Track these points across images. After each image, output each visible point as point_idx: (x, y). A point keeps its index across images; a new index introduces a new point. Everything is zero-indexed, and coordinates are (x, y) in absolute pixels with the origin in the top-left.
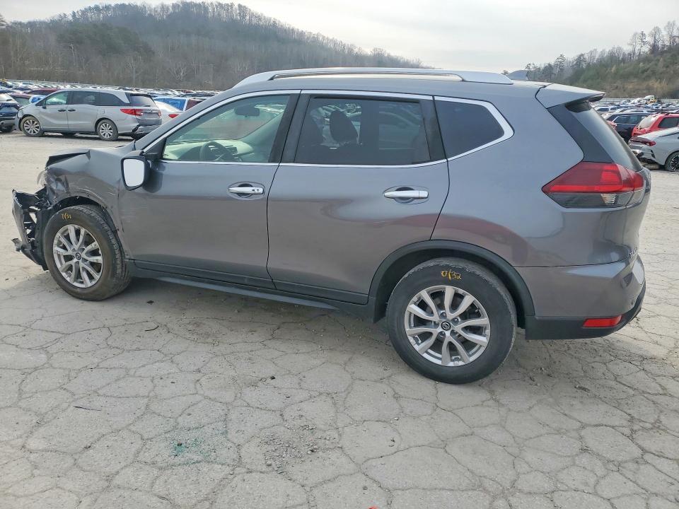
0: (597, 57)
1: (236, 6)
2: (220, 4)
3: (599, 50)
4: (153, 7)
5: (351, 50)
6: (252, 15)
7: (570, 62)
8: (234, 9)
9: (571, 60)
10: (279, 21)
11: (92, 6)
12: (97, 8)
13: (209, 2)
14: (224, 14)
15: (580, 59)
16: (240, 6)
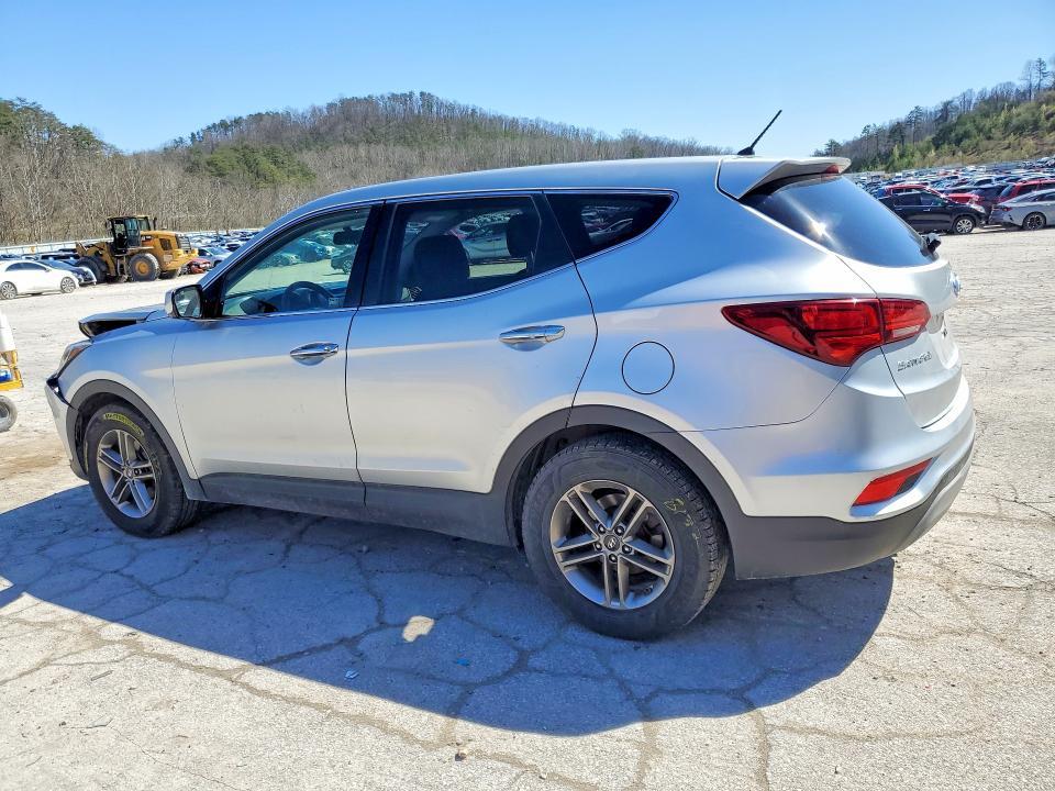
0: (974, 101)
1: (417, 94)
2: (393, 95)
3: (977, 91)
4: (300, 111)
5: (589, 136)
6: (441, 105)
7: (931, 113)
8: (414, 98)
9: (933, 110)
10: (481, 109)
11: (217, 122)
12: (223, 124)
13: (379, 95)
14: (399, 107)
15: (946, 108)
16: (422, 94)
